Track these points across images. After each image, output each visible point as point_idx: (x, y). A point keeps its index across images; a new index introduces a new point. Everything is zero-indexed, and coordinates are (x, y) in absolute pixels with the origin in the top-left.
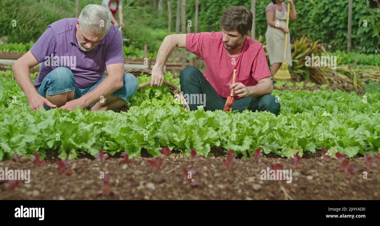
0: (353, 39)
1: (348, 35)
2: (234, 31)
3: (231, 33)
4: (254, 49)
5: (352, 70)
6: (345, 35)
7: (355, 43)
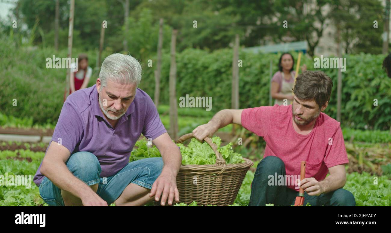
0: (342, 114)
1: (338, 109)
2: (311, 101)
3: (307, 103)
4: (330, 128)
5: (357, 148)
6: (333, 109)
7: (343, 118)
